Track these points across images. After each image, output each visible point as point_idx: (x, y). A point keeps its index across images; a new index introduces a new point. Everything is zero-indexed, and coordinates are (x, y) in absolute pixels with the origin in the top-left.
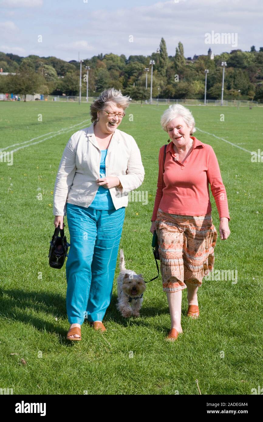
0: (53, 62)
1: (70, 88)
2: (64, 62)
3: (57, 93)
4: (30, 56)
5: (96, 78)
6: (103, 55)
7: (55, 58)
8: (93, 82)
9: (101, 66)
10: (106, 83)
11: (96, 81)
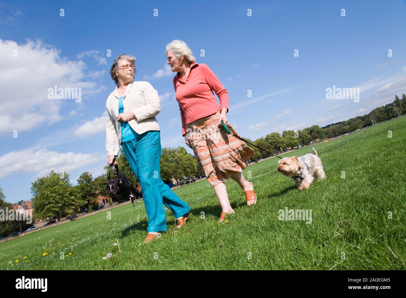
0: (359, 118)
1: (368, 123)
2: (362, 116)
3: (365, 126)
4: (350, 119)
5: (376, 117)
6: (375, 109)
7: (359, 117)
8: (376, 118)
9: (376, 112)
10: (381, 117)
11: (377, 118)
